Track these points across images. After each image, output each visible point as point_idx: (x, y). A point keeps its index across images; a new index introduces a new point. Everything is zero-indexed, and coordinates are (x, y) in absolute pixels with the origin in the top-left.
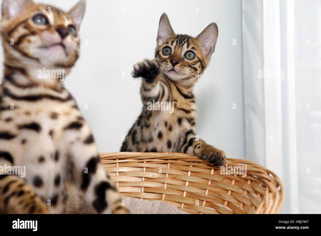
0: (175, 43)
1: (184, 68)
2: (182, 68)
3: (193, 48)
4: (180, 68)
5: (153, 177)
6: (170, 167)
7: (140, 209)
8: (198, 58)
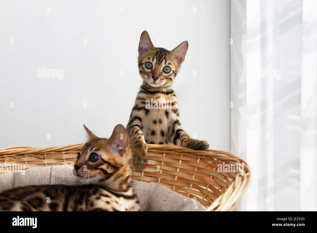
0: (155, 60)
1: (162, 81)
2: (161, 81)
3: (169, 64)
4: (160, 82)
5: (151, 164)
6: (165, 156)
7: (140, 189)
8: (173, 71)
